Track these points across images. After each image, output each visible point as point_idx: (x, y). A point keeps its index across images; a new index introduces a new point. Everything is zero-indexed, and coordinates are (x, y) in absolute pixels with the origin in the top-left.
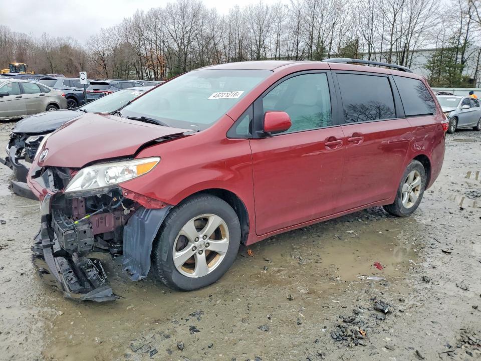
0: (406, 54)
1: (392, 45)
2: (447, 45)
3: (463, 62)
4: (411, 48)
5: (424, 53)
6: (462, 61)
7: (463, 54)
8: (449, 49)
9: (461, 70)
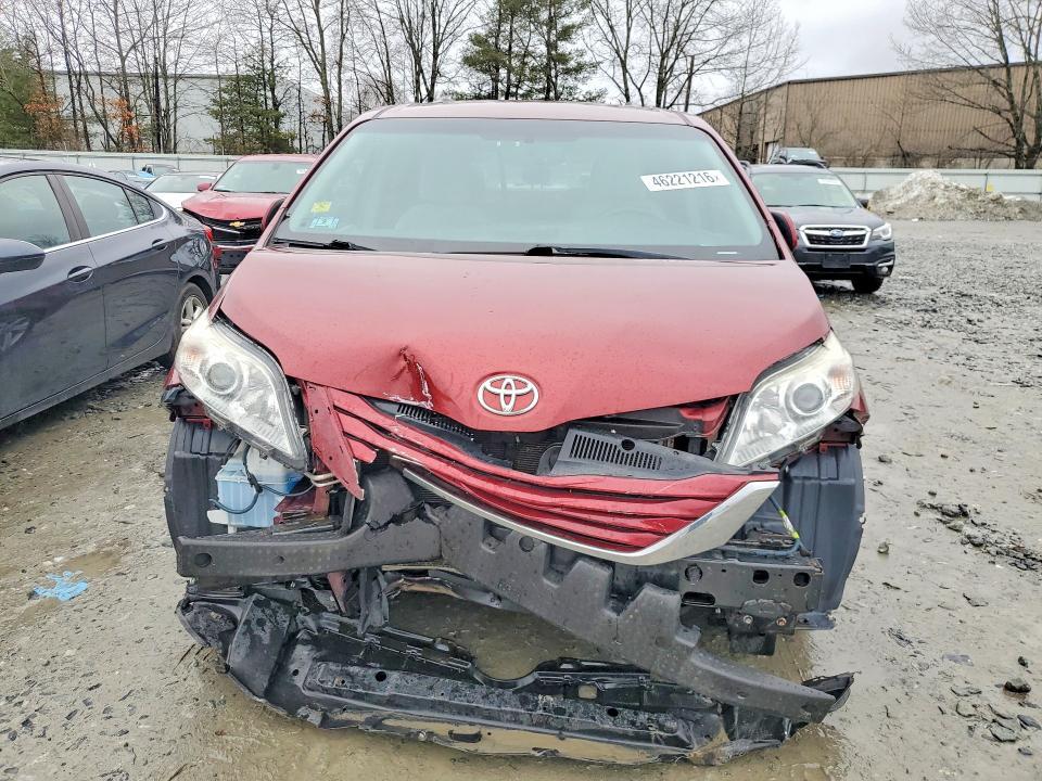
0: (161, 80)
1: (123, 60)
2: (243, 70)
3: (276, 105)
4: (171, 71)
5: (199, 82)
6: (274, 104)
7: (273, 90)
8: (248, 79)
9: (277, 121)
